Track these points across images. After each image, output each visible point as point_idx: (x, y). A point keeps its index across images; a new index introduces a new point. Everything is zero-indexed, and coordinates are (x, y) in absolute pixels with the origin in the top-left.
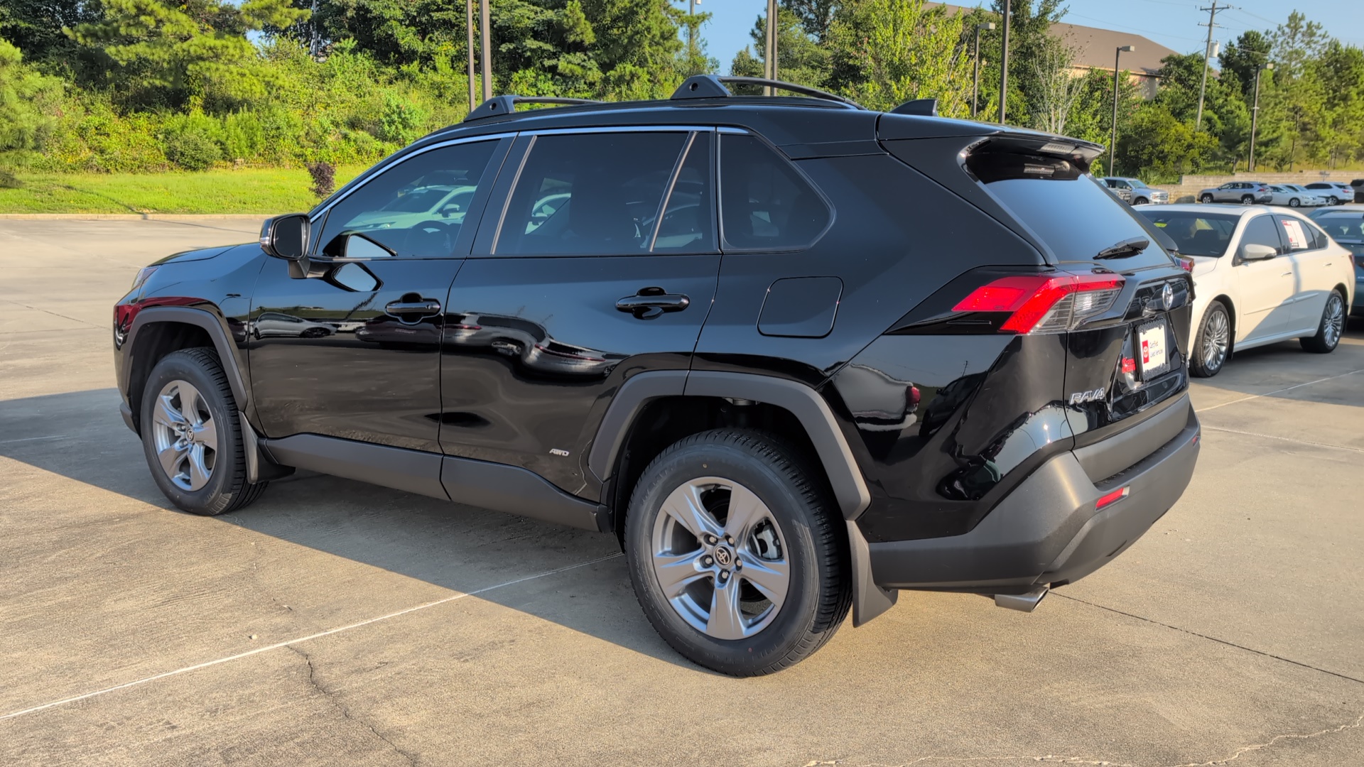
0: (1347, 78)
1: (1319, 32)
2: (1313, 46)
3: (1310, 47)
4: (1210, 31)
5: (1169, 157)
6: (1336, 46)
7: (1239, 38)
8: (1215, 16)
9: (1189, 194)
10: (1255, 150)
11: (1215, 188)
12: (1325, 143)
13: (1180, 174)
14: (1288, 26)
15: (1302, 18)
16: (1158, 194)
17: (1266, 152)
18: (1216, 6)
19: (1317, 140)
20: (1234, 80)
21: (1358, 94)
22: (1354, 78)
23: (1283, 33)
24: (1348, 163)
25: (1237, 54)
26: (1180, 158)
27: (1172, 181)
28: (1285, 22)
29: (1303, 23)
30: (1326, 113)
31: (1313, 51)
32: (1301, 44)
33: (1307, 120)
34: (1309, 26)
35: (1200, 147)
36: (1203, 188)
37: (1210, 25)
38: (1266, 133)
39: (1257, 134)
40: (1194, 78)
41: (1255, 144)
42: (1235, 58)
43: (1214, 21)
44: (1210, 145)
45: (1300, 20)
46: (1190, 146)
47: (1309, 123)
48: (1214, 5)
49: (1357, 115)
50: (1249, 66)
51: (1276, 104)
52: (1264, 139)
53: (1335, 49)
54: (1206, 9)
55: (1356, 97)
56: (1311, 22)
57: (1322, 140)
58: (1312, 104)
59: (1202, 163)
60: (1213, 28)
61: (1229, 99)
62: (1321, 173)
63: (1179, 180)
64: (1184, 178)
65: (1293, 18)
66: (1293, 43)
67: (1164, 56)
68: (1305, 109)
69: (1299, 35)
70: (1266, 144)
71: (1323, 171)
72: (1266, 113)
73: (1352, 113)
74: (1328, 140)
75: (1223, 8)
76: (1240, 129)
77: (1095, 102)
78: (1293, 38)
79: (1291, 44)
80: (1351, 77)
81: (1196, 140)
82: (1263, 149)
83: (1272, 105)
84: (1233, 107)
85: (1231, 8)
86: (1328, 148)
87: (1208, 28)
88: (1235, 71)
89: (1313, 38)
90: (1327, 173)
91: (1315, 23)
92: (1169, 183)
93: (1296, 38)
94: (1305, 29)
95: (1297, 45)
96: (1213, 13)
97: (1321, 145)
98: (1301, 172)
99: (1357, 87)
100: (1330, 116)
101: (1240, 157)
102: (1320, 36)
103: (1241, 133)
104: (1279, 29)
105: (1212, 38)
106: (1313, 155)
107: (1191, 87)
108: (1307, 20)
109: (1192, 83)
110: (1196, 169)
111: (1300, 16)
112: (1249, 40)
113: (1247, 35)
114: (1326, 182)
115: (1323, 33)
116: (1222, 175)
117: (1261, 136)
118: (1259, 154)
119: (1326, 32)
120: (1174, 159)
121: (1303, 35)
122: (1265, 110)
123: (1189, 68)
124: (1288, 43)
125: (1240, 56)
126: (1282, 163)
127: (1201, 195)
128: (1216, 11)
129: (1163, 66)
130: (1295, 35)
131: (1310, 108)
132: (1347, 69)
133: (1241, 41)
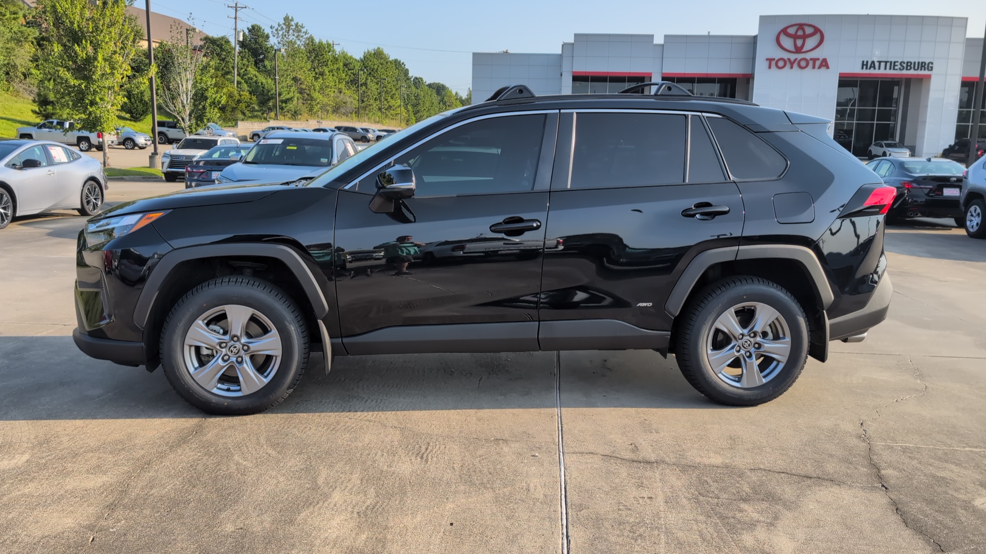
0: (321, 61)
1: (303, 30)
2: (301, 39)
3: (299, 39)
4: (236, 22)
5: (227, 108)
6: (311, 39)
7: (248, 29)
8: (238, 12)
9: (244, 134)
10: (279, 106)
11: (261, 130)
12: (316, 102)
13: (236, 120)
14: (284, 24)
15: (292, 20)
16: (231, 134)
17: (286, 107)
18: (238, 6)
19: (312, 100)
20: (249, 57)
21: (329, 72)
22: (325, 61)
23: (282, 28)
24: (328, 116)
25: (248, 39)
26: (234, 109)
27: (230, 125)
28: (282, 22)
29: (293, 23)
30: (316, 84)
31: (301, 42)
32: (293, 37)
33: (304, 87)
34: (297, 25)
35: (246, 102)
36: (252, 131)
37: (236, 18)
38: (285, 94)
39: (280, 95)
40: (224, 53)
41: (279, 101)
42: (247, 42)
43: (237, 16)
44: (251, 101)
45: (291, 21)
46: (239, 101)
47: (306, 89)
48: (236, 4)
49: (331, 85)
50: (257, 48)
51: (287, 76)
52: (284, 98)
53: (312, 42)
54: (231, 7)
55: (328, 74)
56: (297, 23)
57: (315, 100)
58: (307, 77)
59: (247, 113)
60: (237, 21)
61: (248, 69)
62: (318, 122)
63: (236, 124)
64: (239, 123)
65: (286, 19)
66: (288, 36)
67: (203, 37)
68: (303, 80)
69: (291, 31)
70: (286, 101)
71: (319, 120)
72: (283, 81)
73: (327, 84)
74: (318, 100)
75: (243, 8)
76: (269, 91)
77: (211, 69)
78: (288, 32)
79: (287, 36)
80: (324, 60)
81: (243, 97)
82: (284, 105)
83: (285, 76)
84: (252, 75)
85: (247, 8)
86: (319, 106)
87: (234, 20)
88: (249, 51)
89: (300, 34)
90: (321, 122)
91: (300, 24)
92: (230, 126)
93: (290, 33)
94: (294, 27)
95: (291, 38)
96: (236, 10)
97: (315, 104)
98: (307, 120)
99: (328, 67)
100: (317, 85)
101: (270, 110)
102: (304, 32)
103: (270, 94)
104: (279, 26)
105: (237, 27)
106: (311, 110)
107: (223, 60)
108: (295, 21)
109: (223, 57)
110: (245, 117)
111: (290, 18)
112: (255, 30)
113: (253, 27)
114: (322, 127)
115: (305, 31)
116: (262, 122)
117: (282, 96)
118: (282, 109)
119: (307, 30)
120: (230, 110)
121: (294, 31)
122: (282, 79)
123: (220, 46)
124: (285, 35)
125: (250, 41)
126: (295, 115)
127: (251, 135)
128: (238, 9)
129: (202, 43)
130: (289, 30)
131: (305, 79)
132: (321, 55)
133: (250, 31)
